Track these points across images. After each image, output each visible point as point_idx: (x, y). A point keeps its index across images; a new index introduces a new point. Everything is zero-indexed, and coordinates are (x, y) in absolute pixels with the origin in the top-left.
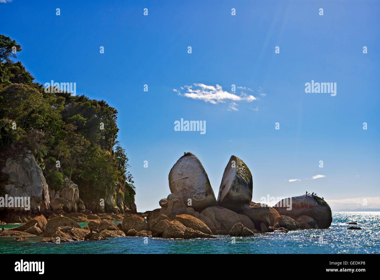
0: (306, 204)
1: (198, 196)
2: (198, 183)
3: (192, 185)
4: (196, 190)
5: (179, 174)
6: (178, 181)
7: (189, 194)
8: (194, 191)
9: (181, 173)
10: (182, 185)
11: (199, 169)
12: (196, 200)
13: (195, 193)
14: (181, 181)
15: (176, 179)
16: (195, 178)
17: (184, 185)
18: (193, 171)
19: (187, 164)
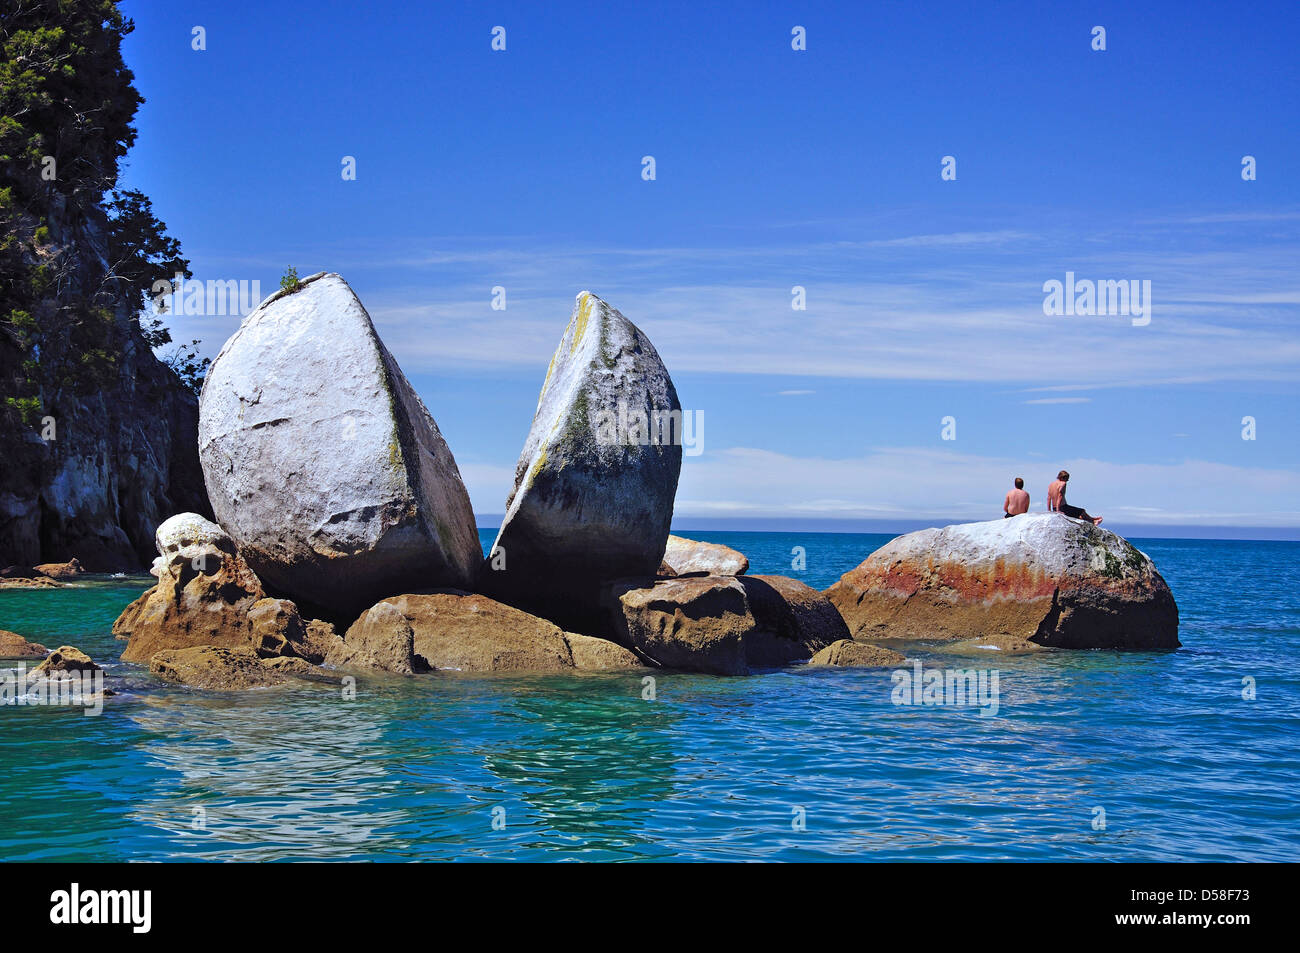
0: (1025, 566)
1: (332, 528)
2: (337, 456)
3: (308, 466)
4: (323, 496)
5: (242, 399)
6: (231, 439)
7: (290, 517)
8: (315, 499)
9: (249, 394)
10: (252, 465)
11: (356, 370)
12: (327, 552)
13: (322, 510)
14: (249, 442)
15: (226, 429)
16: (324, 424)
17: (264, 461)
18: (317, 382)
19: (292, 340)
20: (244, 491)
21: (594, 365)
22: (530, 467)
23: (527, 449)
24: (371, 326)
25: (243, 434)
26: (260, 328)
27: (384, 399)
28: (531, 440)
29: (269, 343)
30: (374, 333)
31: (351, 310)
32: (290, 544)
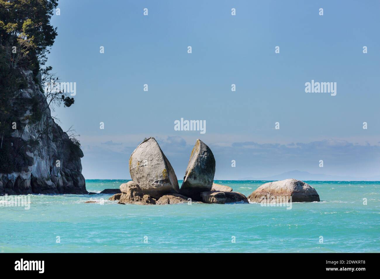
0: (286, 190)
1: (155, 183)
3: (151, 173)
5: (139, 161)
6: (137, 168)
7: (148, 181)
8: (152, 178)
10: (141, 173)
11: (158, 156)
12: (154, 187)
13: (153, 181)
14: (140, 169)
15: (136, 166)
16: (153, 166)
17: (143, 172)
18: (152, 159)
19: (147, 151)
20: (140, 177)
21: (199, 155)
22: (188, 173)
23: (188, 169)
24: (160, 148)
25: (139, 167)
26: (141, 149)
27: (163, 162)
28: (188, 167)
29: (143, 151)
30: (161, 150)
31: (157, 145)
32: (148, 186)
